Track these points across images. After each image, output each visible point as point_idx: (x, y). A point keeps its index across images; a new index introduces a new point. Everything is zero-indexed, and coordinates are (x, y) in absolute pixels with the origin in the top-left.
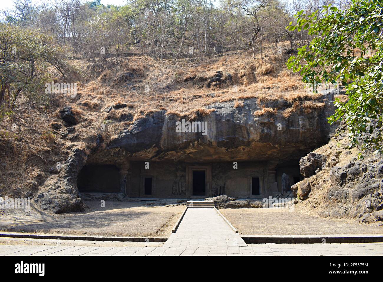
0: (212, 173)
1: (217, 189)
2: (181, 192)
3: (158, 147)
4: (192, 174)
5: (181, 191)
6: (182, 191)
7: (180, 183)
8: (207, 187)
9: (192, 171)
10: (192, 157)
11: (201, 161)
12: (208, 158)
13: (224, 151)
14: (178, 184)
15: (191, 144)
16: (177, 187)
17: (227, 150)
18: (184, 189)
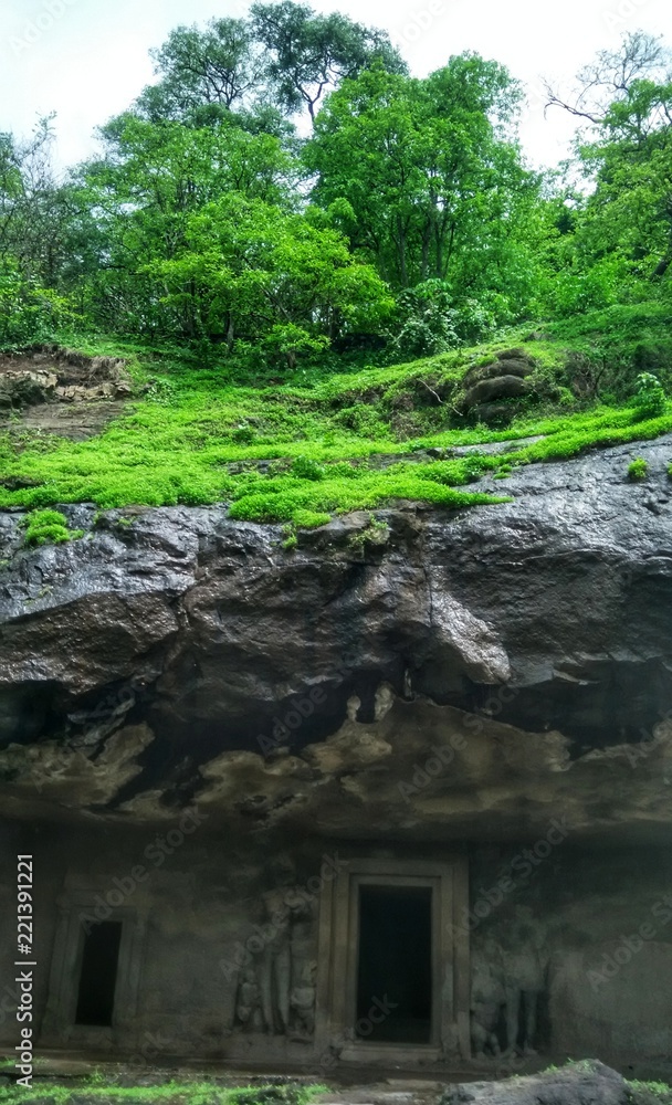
0: (473, 899)
1: (503, 1006)
2: (285, 1018)
3: (151, 725)
4: (355, 909)
5: (284, 1008)
6: (293, 1010)
7: (283, 961)
8: (444, 991)
9: (356, 888)
10: (354, 801)
11: (409, 824)
12: (449, 809)
13: (556, 763)
14: (273, 964)
15: (354, 706)
16: (266, 985)
17: (575, 752)
18: (305, 995)
